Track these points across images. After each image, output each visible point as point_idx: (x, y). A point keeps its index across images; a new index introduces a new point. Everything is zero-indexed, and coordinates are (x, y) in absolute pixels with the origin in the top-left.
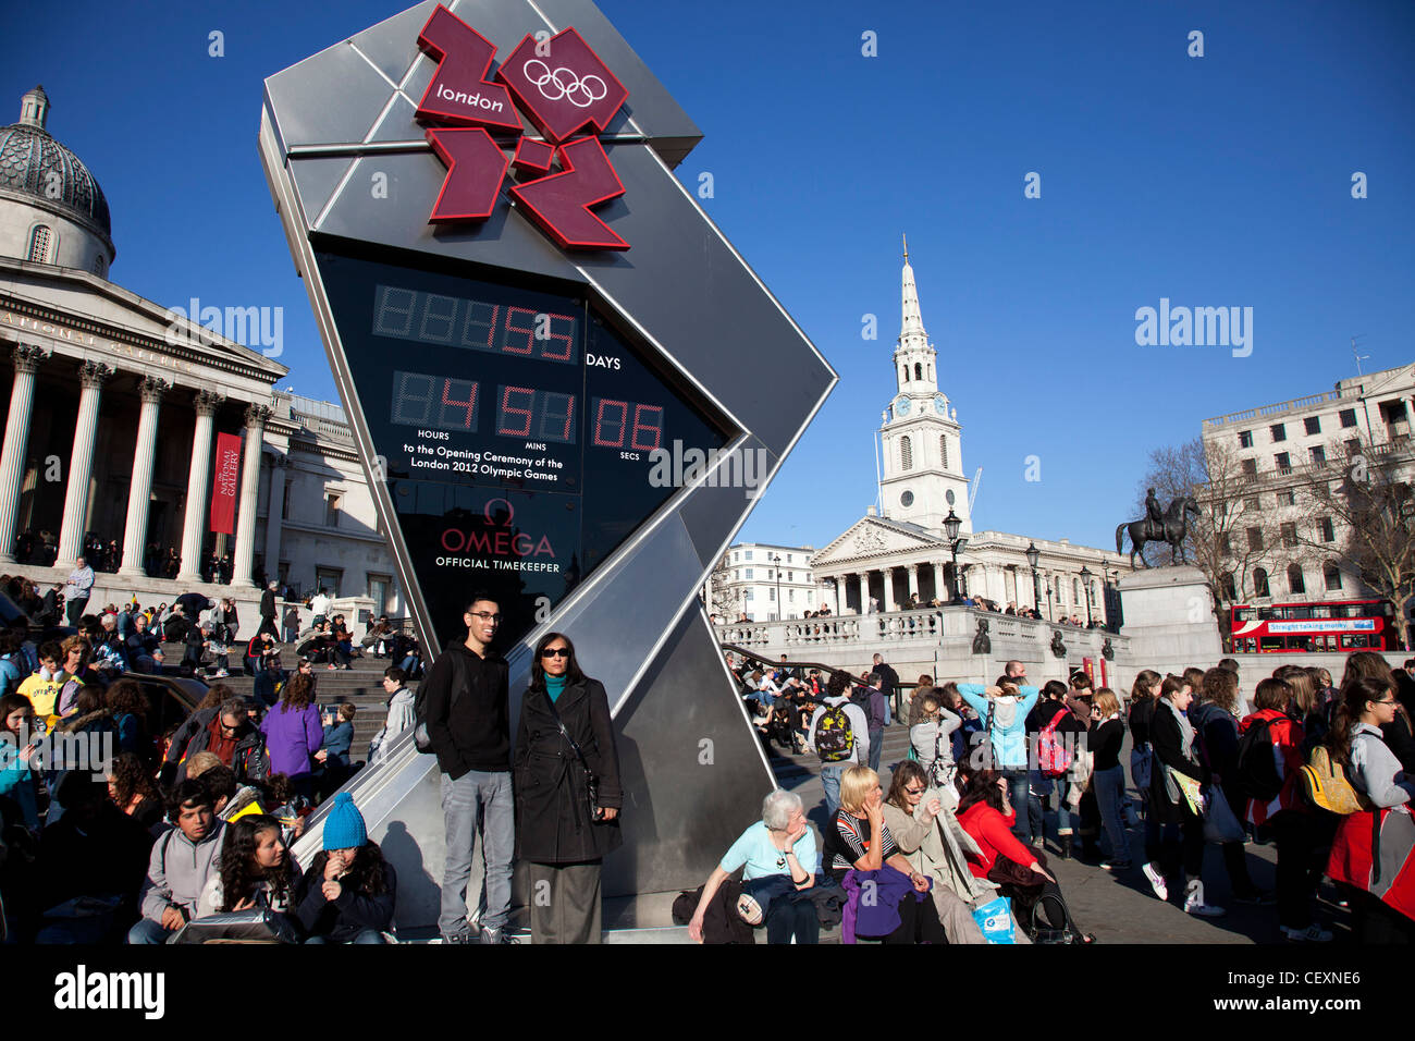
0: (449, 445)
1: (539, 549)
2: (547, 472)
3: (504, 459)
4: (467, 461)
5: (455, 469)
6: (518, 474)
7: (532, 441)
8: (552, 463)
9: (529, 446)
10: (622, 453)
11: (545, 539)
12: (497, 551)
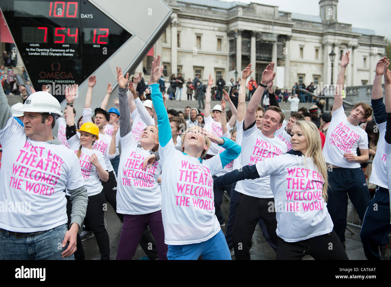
0: (39, 48)
1: (69, 76)
2: (70, 53)
3: (56, 50)
4: (45, 52)
5: (42, 55)
6: (61, 54)
7: (64, 44)
8: (71, 50)
9: (64, 46)
10: (94, 45)
11: (70, 73)
12: (56, 78)
